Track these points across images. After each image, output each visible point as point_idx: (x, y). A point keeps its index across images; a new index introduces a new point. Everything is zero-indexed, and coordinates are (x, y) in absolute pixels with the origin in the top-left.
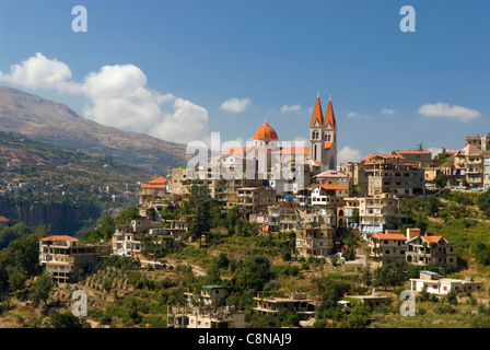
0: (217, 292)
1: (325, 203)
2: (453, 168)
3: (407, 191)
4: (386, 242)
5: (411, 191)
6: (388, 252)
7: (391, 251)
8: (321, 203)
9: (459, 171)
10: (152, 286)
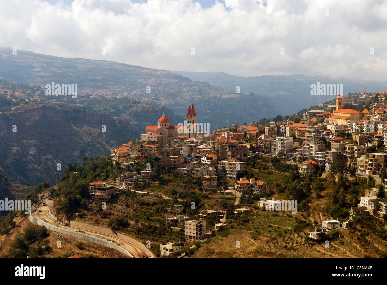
0: (181, 208)
1: (209, 163)
2: (257, 144)
3: (241, 156)
4: (243, 184)
5: (242, 156)
6: (243, 188)
7: (245, 188)
8: (207, 163)
9: (260, 146)
10: (148, 204)
